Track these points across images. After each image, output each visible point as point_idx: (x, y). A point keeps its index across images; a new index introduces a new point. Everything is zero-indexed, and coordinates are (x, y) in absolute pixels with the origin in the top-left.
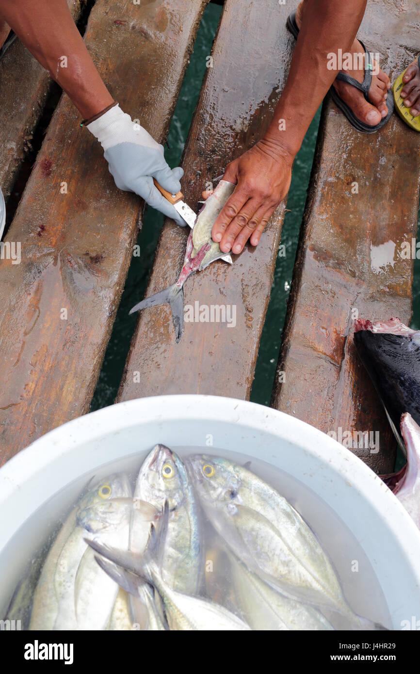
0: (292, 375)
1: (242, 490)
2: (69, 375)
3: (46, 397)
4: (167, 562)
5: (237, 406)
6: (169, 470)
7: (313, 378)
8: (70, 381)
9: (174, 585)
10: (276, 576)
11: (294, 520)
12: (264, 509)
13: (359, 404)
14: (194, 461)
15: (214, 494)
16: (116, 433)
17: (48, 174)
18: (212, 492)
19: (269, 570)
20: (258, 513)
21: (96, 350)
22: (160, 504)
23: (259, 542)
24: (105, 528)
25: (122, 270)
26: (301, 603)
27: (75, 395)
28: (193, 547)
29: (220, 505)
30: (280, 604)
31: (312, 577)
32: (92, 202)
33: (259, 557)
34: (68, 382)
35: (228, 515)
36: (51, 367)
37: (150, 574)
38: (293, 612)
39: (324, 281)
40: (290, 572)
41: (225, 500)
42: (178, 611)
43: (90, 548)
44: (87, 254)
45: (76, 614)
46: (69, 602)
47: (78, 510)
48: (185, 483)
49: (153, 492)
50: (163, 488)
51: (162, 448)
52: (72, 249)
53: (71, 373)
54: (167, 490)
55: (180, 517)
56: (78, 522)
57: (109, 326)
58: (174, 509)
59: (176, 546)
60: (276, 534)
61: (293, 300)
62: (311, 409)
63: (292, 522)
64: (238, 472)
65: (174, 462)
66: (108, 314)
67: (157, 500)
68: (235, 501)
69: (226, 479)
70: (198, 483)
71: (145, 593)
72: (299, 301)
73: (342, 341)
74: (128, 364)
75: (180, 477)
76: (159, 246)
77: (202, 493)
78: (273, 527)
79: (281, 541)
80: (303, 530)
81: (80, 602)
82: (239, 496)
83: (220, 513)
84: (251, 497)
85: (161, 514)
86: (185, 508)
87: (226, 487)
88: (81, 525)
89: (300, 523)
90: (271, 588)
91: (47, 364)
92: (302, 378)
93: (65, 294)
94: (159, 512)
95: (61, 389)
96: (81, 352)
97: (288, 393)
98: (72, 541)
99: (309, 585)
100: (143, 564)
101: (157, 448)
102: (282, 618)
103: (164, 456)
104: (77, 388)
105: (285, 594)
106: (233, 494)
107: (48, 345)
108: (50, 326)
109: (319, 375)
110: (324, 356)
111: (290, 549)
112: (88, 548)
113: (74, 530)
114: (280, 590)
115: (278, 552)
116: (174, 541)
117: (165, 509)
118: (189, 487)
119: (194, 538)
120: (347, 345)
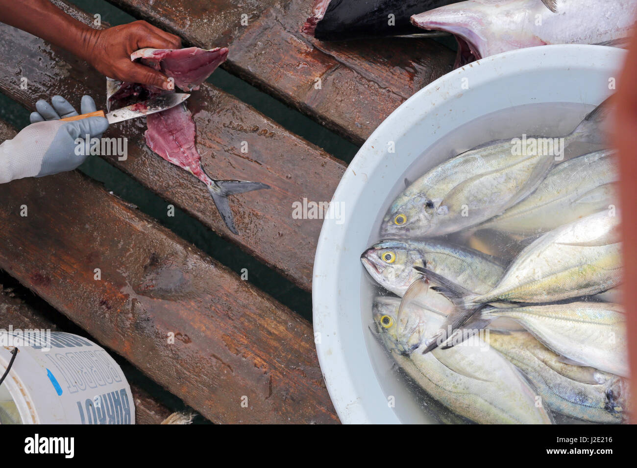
0: (332, 111)
1: (429, 195)
2: (260, 323)
3: (273, 350)
4: (469, 286)
5: (353, 172)
6: (388, 256)
7: (343, 93)
8: (265, 323)
9: (490, 286)
10: (514, 192)
11: (472, 158)
12: (453, 181)
13: (382, 59)
14: (387, 230)
15: (424, 222)
16: (340, 292)
17: (48, 280)
18: (421, 224)
19: (508, 197)
20: (455, 188)
21: (244, 289)
22: (416, 274)
23: (480, 196)
24: (419, 332)
25: (173, 238)
26: (545, 178)
27: (281, 323)
28: (464, 258)
29: (435, 220)
30: (539, 197)
31: (528, 161)
32: (93, 246)
33: (494, 201)
34: (266, 326)
35: (447, 216)
36: (246, 336)
37: (474, 304)
38: (550, 188)
39: (253, 47)
40: (515, 179)
41: (432, 214)
42: (515, 289)
43: (433, 351)
44: (146, 267)
45: (486, 381)
46: (474, 384)
47: (394, 351)
48: (404, 246)
49: (403, 277)
50: (402, 267)
51: (366, 256)
52: (135, 280)
53: (259, 319)
54: (406, 264)
55: (434, 260)
56: (405, 354)
57: (224, 269)
58: (425, 263)
59: (457, 272)
60: (479, 179)
61: (260, 85)
62: (370, 106)
63: (474, 160)
64: (410, 194)
65: (382, 249)
66: (213, 266)
67: (411, 276)
68: (436, 205)
69: (414, 206)
70: (408, 233)
71: (489, 314)
72: (264, 79)
73: (316, 53)
74: (268, 263)
75: (398, 248)
76: (161, 194)
77: (418, 233)
78: (472, 179)
79: (487, 177)
80: (485, 153)
81: (477, 374)
82: (433, 201)
83: (443, 223)
84: (438, 189)
85: (425, 276)
86: (427, 253)
87: (421, 209)
88: (410, 352)
89: (477, 153)
90: (523, 200)
91: (242, 339)
92: (339, 104)
93: (178, 301)
94: (423, 278)
95: (270, 333)
96: (241, 303)
97: (348, 122)
98: (421, 366)
99: (532, 166)
100: (463, 308)
101: (364, 260)
102: (552, 200)
103: (373, 256)
104: (275, 319)
105: (533, 189)
106: (430, 205)
107: (223, 333)
108: (205, 326)
109: (342, 86)
110: (325, 76)
111: (497, 171)
112: (433, 353)
113: (411, 360)
114: (528, 193)
115: (495, 183)
116: (453, 273)
117: (422, 271)
118: (410, 243)
119: (456, 253)
120: (322, 49)
